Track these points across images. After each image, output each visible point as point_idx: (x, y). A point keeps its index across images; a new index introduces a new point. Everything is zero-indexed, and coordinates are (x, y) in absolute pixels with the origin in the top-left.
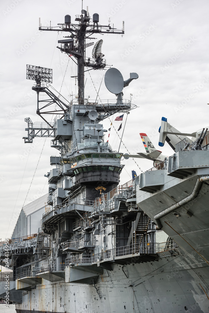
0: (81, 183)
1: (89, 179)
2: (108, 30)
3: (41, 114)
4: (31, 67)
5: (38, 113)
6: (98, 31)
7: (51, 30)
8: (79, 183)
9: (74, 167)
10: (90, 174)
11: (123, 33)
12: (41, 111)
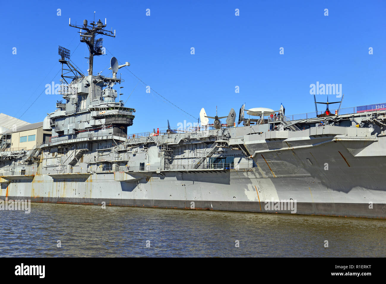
0: (112, 124)
1: (120, 122)
2: (106, 34)
3: (64, 77)
4: (61, 47)
5: (62, 76)
6: (102, 33)
7: (76, 27)
8: (110, 124)
9: (102, 114)
10: (120, 119)
11: (115, 37)
12: (64, 76)
